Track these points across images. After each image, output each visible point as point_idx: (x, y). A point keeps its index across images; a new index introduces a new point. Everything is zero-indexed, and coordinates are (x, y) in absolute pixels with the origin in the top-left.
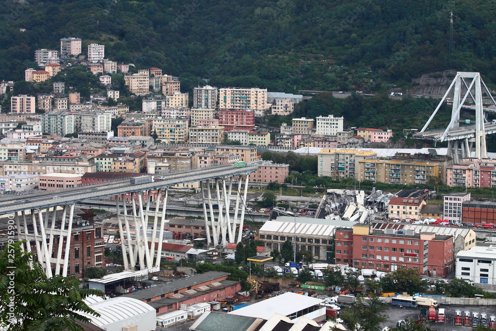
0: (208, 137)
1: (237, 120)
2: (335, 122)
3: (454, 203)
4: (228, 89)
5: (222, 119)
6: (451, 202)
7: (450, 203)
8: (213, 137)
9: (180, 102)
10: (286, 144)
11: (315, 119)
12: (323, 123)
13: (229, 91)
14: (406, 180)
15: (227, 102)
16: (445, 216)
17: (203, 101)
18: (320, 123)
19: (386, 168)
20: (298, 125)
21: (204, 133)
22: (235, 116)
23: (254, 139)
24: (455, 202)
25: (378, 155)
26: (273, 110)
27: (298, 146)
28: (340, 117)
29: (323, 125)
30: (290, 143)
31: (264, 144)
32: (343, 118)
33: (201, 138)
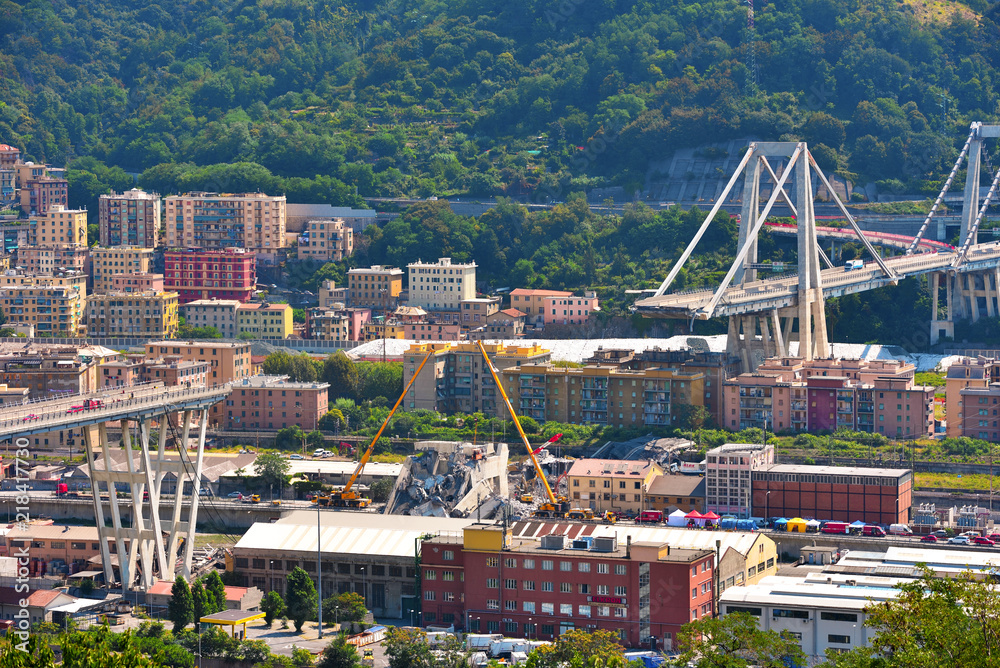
0: (134, 321)
1: (210, 275)
2: (455, 276)
3: (731, 472)
4: (185, 198)
5: (173, 274)
6: (723, 467)
7: (720, 471)
8: (148, 320)
9: (66, 231)
10: (332, 334)
11: (406, 270)
12: (425, 280)
13: (189, 203)
14: (621, 416)
15: (187, 230)
16: (710, 503)
17: (125, 229)
18: (418, 279)
19: (570, 387)
20: (363, 286)
21: (125, 309)
22: (204, 266)
23: (252, 321)
24: (734, 467)
25: (554, 358)
26: (301, 249)
27: (361, 339)
28: (468, 261)
29: (425, 284)
30: (341, 329)
31: (279, 335)
32: (474, 265)
33: (117, 322)
